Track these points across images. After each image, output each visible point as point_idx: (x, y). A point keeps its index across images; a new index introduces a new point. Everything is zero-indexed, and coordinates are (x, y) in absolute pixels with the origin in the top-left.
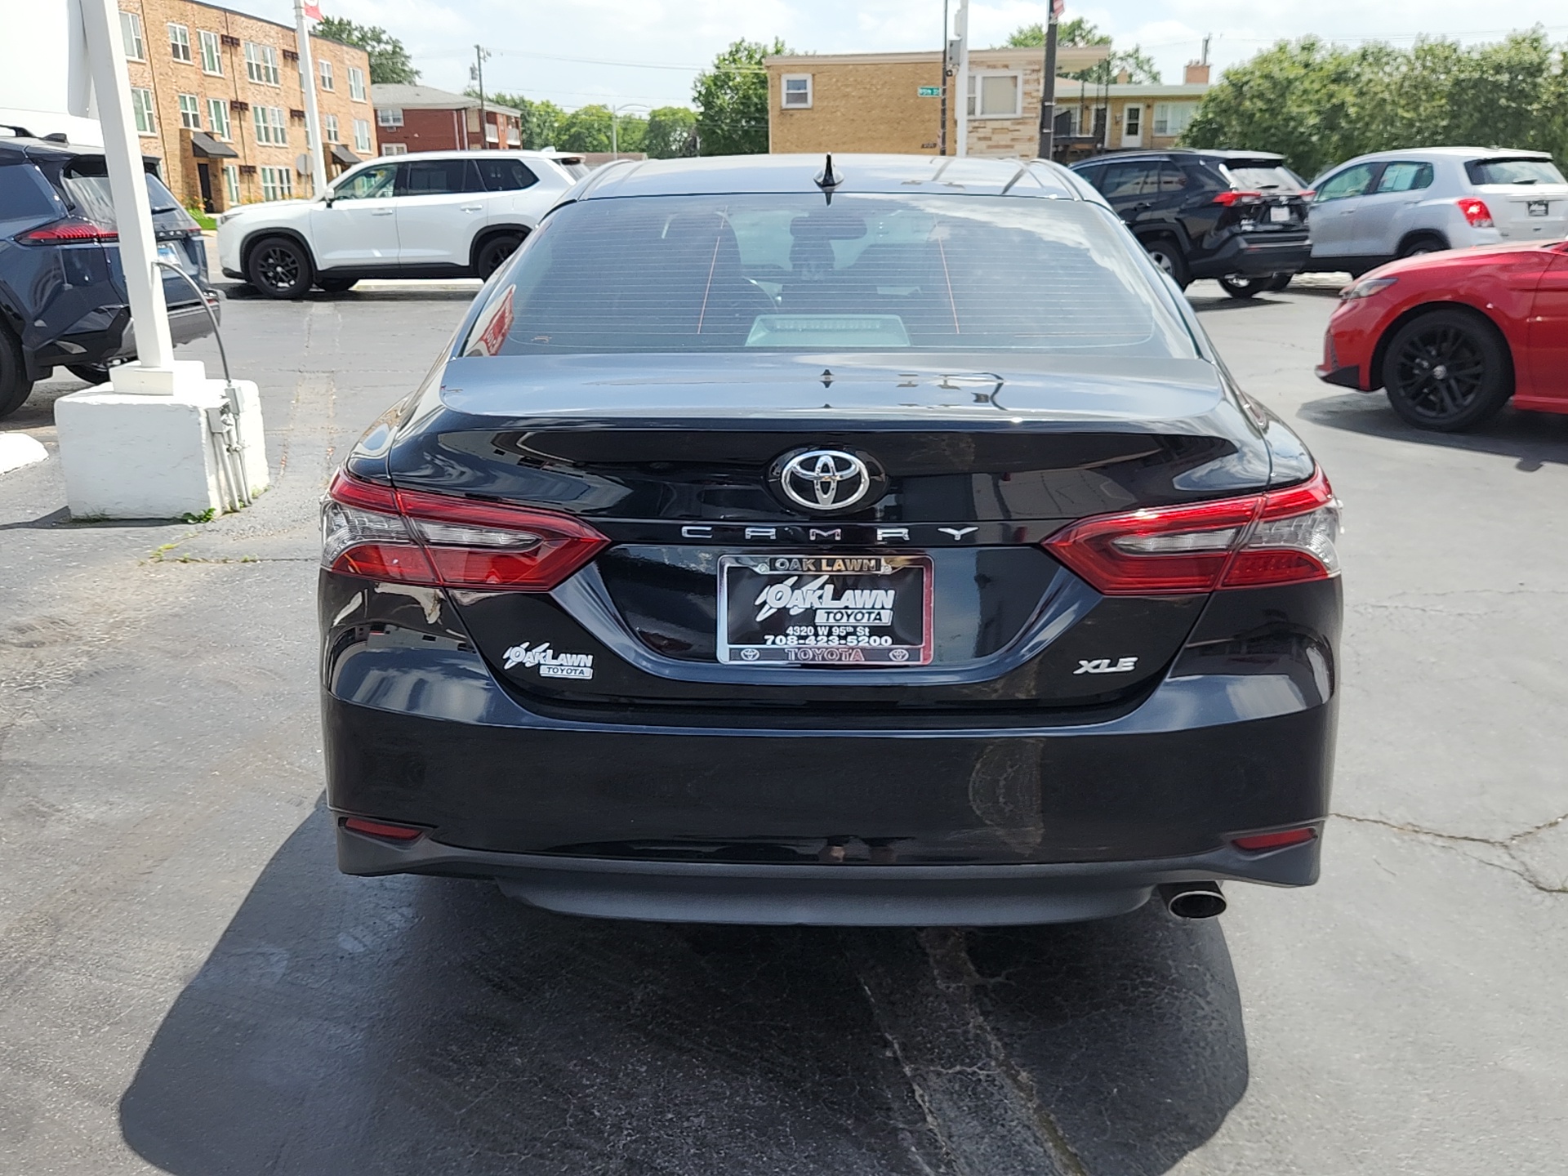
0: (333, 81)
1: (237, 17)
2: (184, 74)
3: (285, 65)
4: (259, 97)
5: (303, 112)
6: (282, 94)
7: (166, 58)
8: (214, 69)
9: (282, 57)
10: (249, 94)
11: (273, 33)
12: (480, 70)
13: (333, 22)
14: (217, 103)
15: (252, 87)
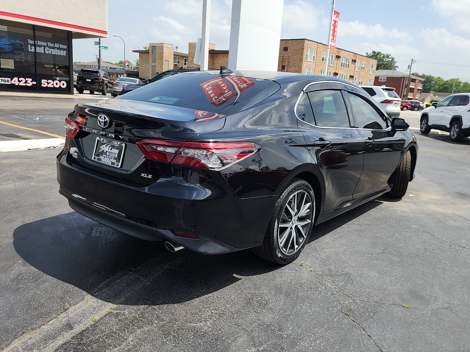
0: (365, 68)
1: (342, 50)
2: (323, 65)
3: (352, 63)
4: (342, 72)
5: (353, 76)
6: (349, 71)
7: (320, 61)
8: (332, 64)
9: (351, 61)
10: (340, 71)
11: (351, 55)
12: (411, 66)
13: (376, 53)
14: (330, 73)
15: (341, 69)
